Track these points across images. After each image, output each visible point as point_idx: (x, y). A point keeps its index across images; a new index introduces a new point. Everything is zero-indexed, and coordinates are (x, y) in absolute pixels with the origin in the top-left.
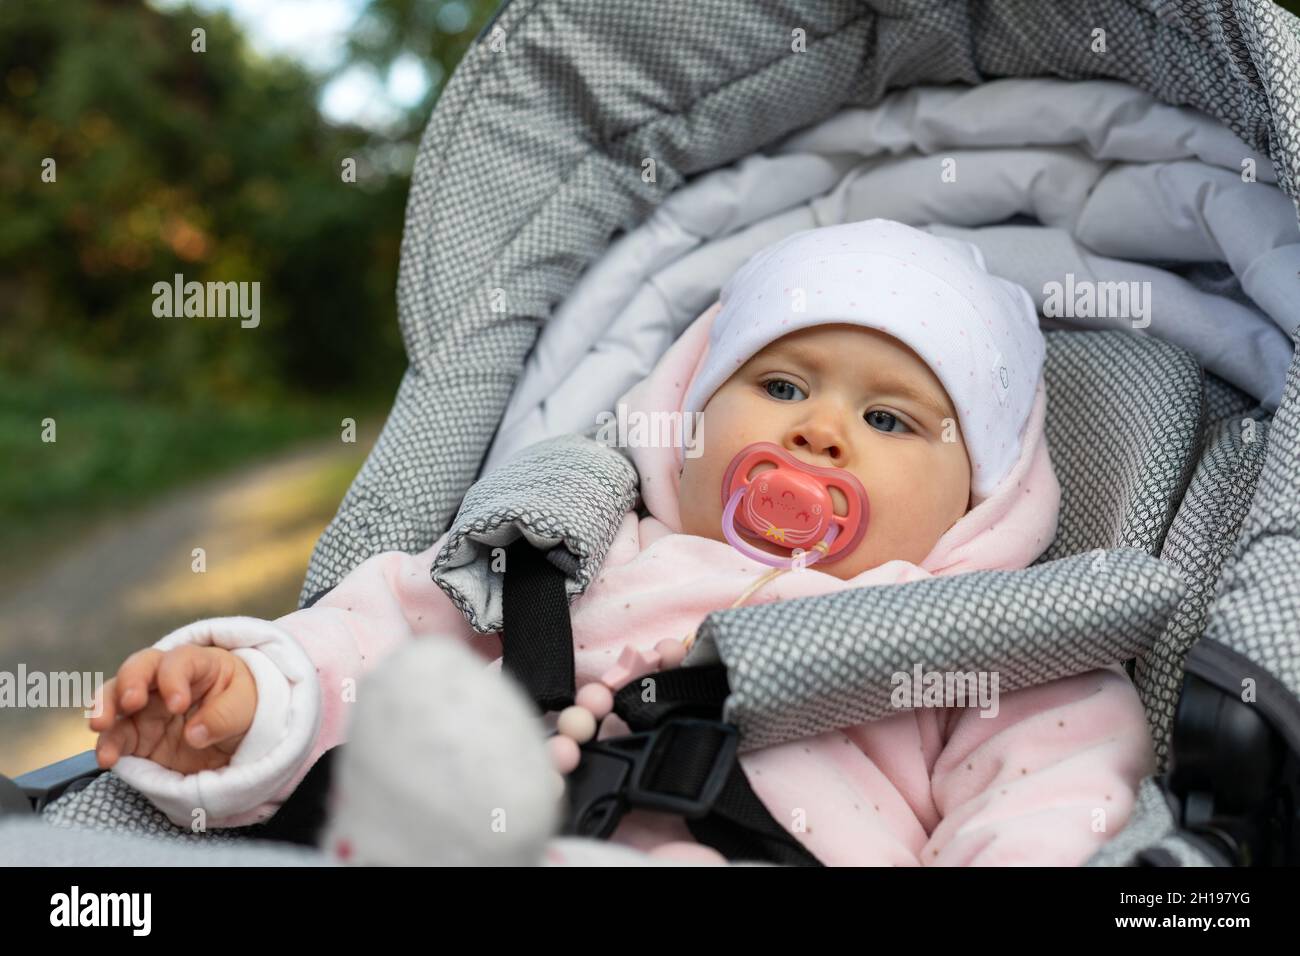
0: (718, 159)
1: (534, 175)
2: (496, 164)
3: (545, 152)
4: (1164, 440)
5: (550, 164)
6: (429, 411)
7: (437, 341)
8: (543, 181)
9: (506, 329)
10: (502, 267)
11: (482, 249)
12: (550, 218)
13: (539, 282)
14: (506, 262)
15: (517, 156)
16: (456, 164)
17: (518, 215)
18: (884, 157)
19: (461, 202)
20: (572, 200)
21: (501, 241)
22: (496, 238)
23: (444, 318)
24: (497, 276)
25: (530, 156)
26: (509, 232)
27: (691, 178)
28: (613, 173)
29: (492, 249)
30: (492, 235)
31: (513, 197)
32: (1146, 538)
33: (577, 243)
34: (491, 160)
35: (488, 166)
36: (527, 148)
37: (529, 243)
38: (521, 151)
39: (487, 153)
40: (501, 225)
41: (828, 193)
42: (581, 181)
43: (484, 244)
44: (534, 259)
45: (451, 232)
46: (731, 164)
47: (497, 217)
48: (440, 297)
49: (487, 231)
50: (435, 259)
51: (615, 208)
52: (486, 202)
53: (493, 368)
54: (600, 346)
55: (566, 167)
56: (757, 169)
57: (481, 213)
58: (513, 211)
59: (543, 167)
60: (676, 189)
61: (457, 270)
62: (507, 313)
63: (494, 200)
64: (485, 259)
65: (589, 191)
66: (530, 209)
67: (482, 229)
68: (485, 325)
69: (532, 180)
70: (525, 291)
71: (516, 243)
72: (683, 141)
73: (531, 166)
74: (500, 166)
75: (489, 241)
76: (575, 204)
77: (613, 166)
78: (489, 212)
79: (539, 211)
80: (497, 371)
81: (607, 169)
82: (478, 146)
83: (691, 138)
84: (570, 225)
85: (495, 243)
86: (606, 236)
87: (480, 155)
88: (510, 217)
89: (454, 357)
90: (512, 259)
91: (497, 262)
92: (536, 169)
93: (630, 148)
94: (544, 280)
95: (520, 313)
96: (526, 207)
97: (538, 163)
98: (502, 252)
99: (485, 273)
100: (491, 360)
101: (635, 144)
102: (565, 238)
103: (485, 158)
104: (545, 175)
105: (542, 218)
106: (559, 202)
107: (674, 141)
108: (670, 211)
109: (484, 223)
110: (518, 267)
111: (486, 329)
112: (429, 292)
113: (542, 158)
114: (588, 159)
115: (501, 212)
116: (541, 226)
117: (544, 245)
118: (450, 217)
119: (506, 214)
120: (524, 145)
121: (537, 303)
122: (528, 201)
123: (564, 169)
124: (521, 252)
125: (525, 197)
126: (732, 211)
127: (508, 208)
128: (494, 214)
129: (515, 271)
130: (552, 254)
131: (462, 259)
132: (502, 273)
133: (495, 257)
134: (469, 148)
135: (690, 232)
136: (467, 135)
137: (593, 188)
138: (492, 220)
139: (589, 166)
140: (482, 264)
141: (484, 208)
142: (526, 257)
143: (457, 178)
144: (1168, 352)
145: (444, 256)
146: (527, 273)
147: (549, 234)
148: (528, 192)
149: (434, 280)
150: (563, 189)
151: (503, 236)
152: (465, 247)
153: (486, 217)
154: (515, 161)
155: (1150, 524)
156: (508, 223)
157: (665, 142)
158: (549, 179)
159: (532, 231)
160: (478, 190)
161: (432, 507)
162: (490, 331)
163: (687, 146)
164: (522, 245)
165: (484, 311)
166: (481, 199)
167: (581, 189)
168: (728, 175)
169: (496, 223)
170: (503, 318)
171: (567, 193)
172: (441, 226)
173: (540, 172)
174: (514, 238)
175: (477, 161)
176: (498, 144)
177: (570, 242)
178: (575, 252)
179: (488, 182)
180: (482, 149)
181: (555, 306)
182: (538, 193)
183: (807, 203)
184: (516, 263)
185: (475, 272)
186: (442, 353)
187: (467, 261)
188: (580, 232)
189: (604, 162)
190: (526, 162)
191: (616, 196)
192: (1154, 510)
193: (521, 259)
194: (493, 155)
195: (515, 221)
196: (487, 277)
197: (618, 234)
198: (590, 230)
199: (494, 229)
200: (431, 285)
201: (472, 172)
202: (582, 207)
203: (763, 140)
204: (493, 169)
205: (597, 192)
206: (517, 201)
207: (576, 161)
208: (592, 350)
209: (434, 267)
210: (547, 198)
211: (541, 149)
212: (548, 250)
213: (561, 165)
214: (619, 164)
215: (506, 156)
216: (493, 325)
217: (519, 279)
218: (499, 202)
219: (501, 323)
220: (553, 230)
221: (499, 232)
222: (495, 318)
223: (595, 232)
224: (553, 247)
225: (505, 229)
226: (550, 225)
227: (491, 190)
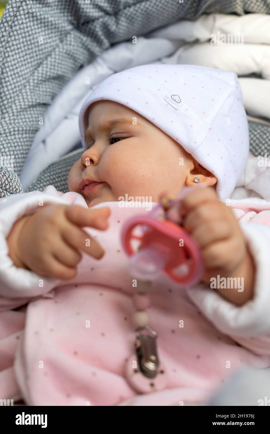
0: (126, 37)
1: (49, 38)
2: (34, 32)
3: (55, 28)
5: (57, 34)
8: (53, 41)
9: (35, 109)
10: (34, 80)
11: (26, 71)
12: (55, 58)
13: (48, 87)
14: (36, 78)
15: (43, 29)
16: (16, 31)
17: (42, 56)
18: (196, 43)
19: (18, 49)
20: (64, 51)
21: (34, 68)
22: (32, 66)
23: (8, 103)
24: (32, 84)
25: (48, 29)
26: (38, 64)
27: (113, 45)
28: (82, 40)
29: (30, 71)
30: (30, 65)
31: (40, 48)
33: (66, 71)
34: (32, 30)
35: (30, 33)
36: (48, 26)
37: (45, 70)
38: (45, 27)
39: (30, 26)
40: (34, 61)
41: (170, 55)
42: (69, 42)
43: (26, 69)
44: (48, 77)
45: (13, 63)
46: (129, 40)
47: (33, 57)
48: (7, 93)
49: (28, 63)
50: (5, 75)
51: (82, 56)
52: (28, 49)
53: (30, 127)
54: (69, 116)
55: (63, 35)
57: (26, 54)
58: (40, 54)
59: (53, 35)
60: (107, 49)
61: (15, 81)
62: (36, 102)
63: (32, 49)
64: (27, 76)
65: (72, 47)
66: (47, 54)
67: (26, 62)
68: (27, 107)
69: (48, 41)
70: (43, 91)
71: (40, 69)
72: (113, 28)
73: (48, 34)
74: (36, 33)
75: (29, 68)
76: (66, 53)
77: (82, 37)
78: (29, 54)
79: (50, 55)
80: (32, 129)
81: (79, 38)
82: (26, 23)
83: (117, 27)
84: (63, 62)
85: (31, 69)
86: (77, 68)
87: (27, 27)
88: (38, 57)
89: (12, 121)
90: (38, 77)
91: (32, 78)
92: (50, 35)
93: (90, 29)
94: (51, 87)
95: (41, 102)
96: (45, 53)
97: (52, 33)
98: (34, 73)
99: (26, 82)
100: (28, 123)
101: (93, 27)
102: (61, 68)
103: (29, 29)
104: (54, 39)
105: (51, 58)
106: (59, 52)
107: (110, 27)
108: (104, 60)
109: (27, 59)
110: (41, 80)
111: (26, 108)
113: (53, 31)
114: (72, 32)
115: (35, 54)
116: (51, 62)
117: (52, 71)
118: (13, 56)
119: (37, 55)
120: (46, 24)
121: (48, 97)
122: (46, 50)
123: (62, 36)
124: (42, 74)
125: (45, 48)
127: (38, 53)
128: (31, 55)
129: (40, 82)
130: (55, 75)
131: (17, 75)
132: (33, 82)
133: (31, 75)
134: (22, 23)
135: (110, 68)
136: (22, 18)
137: (74, 46)
138: (30, 58)
139: (72, 36)
140: (26, 78)
141: (28, 52)
142: (44, 76)
143: (17, 38)
145: (9, 74)
146: (44, 83)
147: (54, 66)
148: (46, 46)
149: (4, 85)
150: (61, 45)
151: (35, 66)
152: (19, 70)
153: (28, 56)
154: (42, 31)
156: (37, 60)
157: (106, 28)
158: (55, 41)
159: (47, 64)
160: (25, 43)
162: (28, 109)
163: (115, 30)
164: (42, 70)
165: (26, 100)
166: (26, 48)
167: (68, 46)
168: (128, 45)
169: (32, 59)
170: (34, 104)
171: (63, 48)
172: (8, 59)
173: (52, 37)
174: (39, 67)
175: (26, 30)
176: (35, 22)
177: (63, 70)
178: (65, 75)
179: (30, 40)
180: (28, 24)
181: (53, 97)
182: (51, 47)
183: (160, 60)
184: (40, 78)
185: (22, 82)
187: (19, 76)
188: (68, 66)
189: (78, 34)
190: (47, 32)
191: (82, 50)
193: (42, 77)
194: (33, 28)
195: (40, 59)
196: (27, 84)
197: (81, 67)
198: (71, 65)
199: (31, 62)
201: (23, 35)
202: (69, 54)
203: (146, 30)
204: (32, 34)
205: (75, 48)
206: (42, 50)
207: (67, 33)
208: (66, 118)
209: (4, 78)
210: (54, 49)
211: (53, 27)
212: (54, 73)
213: (61, 35)
214: (84, 35)
215: (38, 28)
216: (30, 107)
217: (41, 86)
218: (34, 50)
219: (33, 106)
220: (56, 64)
221: (33, 64)
222: (31, 104)
223: (73, 66)
224: (56, 72)
225: (36, 62)
226: (55, 62)
227: (31, 44)
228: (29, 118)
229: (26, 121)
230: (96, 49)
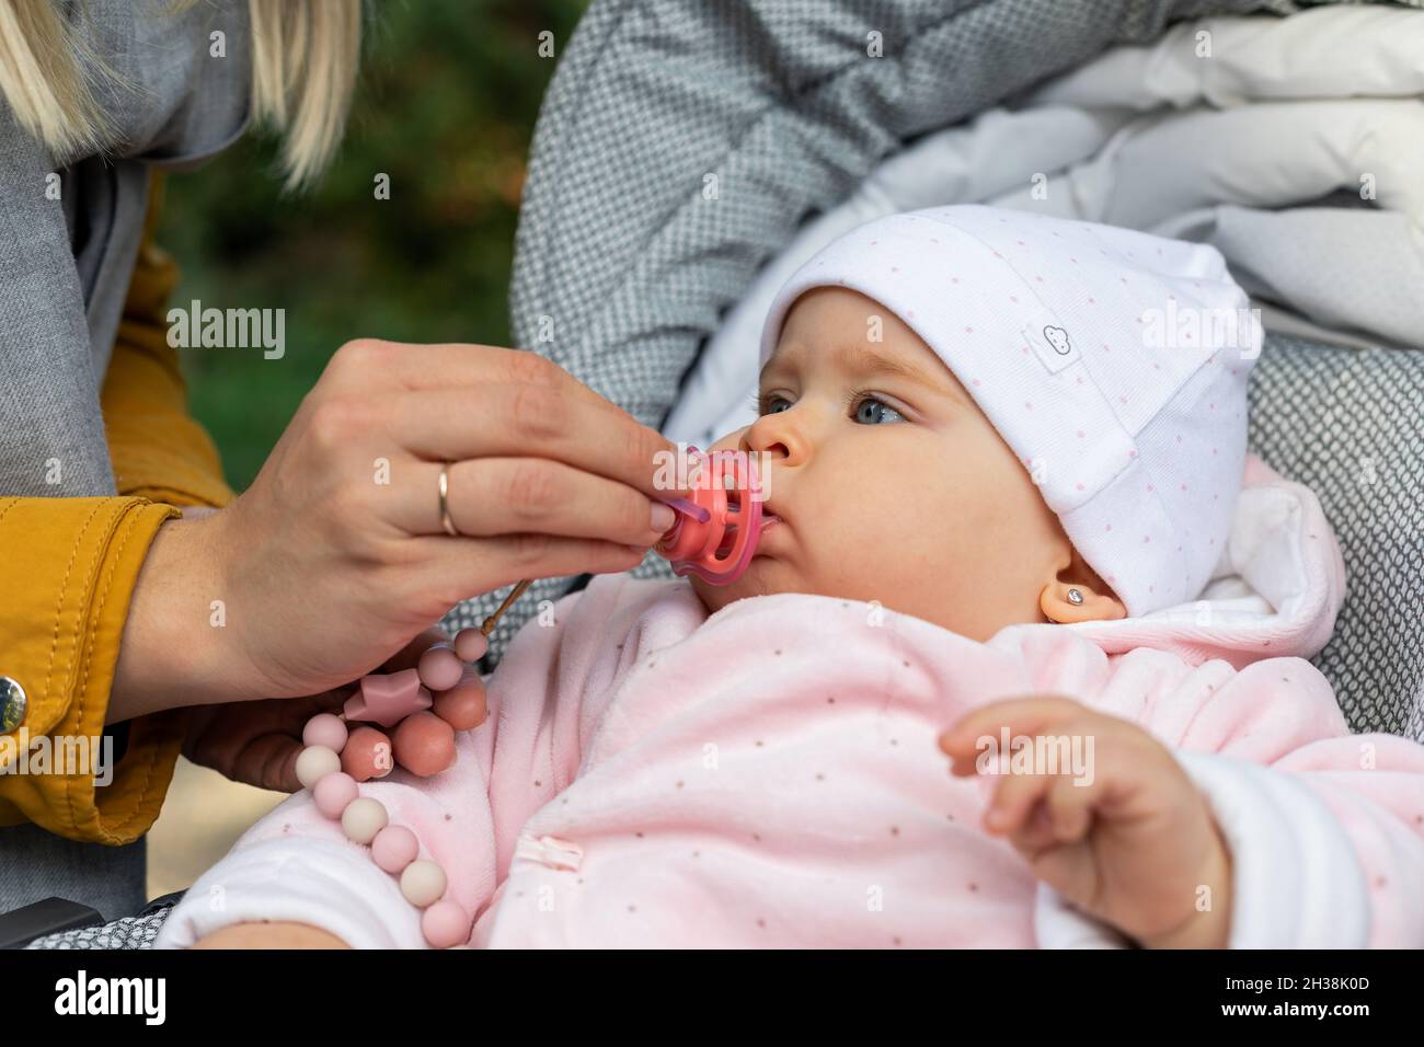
0: (944, 114)
1: (693, 141)
2: (641, 128)
3: (708, 111)
5: (716, 127)
8: (705, 149)
9: (652, 344)
10: (649, 262)
11: (623, 240)
13: (701, 281)
14: (654, 255)
15: (671, 116)
16: (589, 129)
17: (672, 194)
18: (1164, 111)
19: (595, 180)
20: (744, 173)
21: (648, 228)
22: (642, 224)
24: (642, 274)
25: (687, 117)
26: (660, 216)
27: (910, 141)
28: (801, 136)
29: (637, 239)
30: (636, 221)
31: (665, 171)
33: (750, 229)
34: (634, 124)
35: (631, 132)
36: (684, 107)
37: (685, 231)
38: (675, 110)
39: (630, 114)
40: (649, 208)
41: (1089, 158)
42: (757, 148)
43: (625, 232)
44: (692, 252)
45: (581, 219)
46: (964, 122)
47: (644, 198)
48: (565, 303)
49: (630, 216)
50: (559, 254)
51: (805, 182)
52: (628, 178)
55: (738, 129)
56: (996, 128)
57: (622, 193)
58: (665, 190)
59: (705, 130)
60: (888, 156)
61: (589, 268)
62: (653, 324)
63: (638, 175)
64: (626, 252)
65: (767, 160)
66: (687, 186)
67: (623, 213)
68: (623, 338)
69: (690, 148)
70: (680, 293)
71: (669, 231)
72: (894, 92)
73: (689, 130)
74: (648, 131)
75: (632, 229)
76: (748, 178)
77: (801, 126)
78: (632, 191)
79: (700, 188)
80: (638, 399)
81: (793, 130)
82: (617, 106)
83: (905, 89)
84: (741, 206)
85: (640, 231)
86: (794, 219)
87: (620, 117)
88: (661, 197)
90: (662, 252)
91: (642, 257)
92: (696, 133)
93: (824, 102)
94: (706, 278)
95: (671, 322)
96: (683, 184)
97: (699, 125)
98: (649, 242)
99: (626, 270)
100: (629, 385)
101: (830, 98)
102: (735, 222)
103: (627, 121)
104: (708, 141)
105: (704, 197)
106: (728, 176)
107: (882, 93)
108: (884, 187)
109: (625, 205)
110: (671, 262)
111: (625, 344)
112: (550, 297)
113: (704, 119)
114: (768, 118)
115: (648, 190)
116: (701, 207)
117: (706, 233)
118: (580, 200)
119: (655, 193)
120: (679, 103)
121: (696, 309)
122: (685, 176)
123: (735, 132)
124: (675, 243)
125: (680, 171)
126: (963, 184)
127: (658, 185)
128: (639, 193)
129: (667, 267)
130: (716, 245)
131: (594, 253)
132: (648, 270)
133: (640, 249)
134: (606, 108)
136: (602, 94)
137: (773, 156)
138: (636, 202)
139: (769, 128)
140: (623, 260)
141: (626, 186)
142: (681, 248)
143: (590, 148)
145: (570, 250)
146: (682, 269)
147: (712, 217)
148: (685, 163)
149: (557, 282)
150: (732, 157)
151: (651, 221)
152: (599, 237)
153: (629, 198)
154: (667, 124)
156: (658, 204)
157: (870, 95)
158: (714, 146)
159: (689, 214)
160: (618, 163)
162: (630, 346)
163: (900, 99)
164: (676, 233)
165: (622, 320)
166: (621, 174)
167: (756, 158)
168: (959, 136)
169: (642, 205)
170: (648, 329)
171: (739, 164)
172: (567, 211)
173: (701, 138)
174: (666, 223)
175: (617, 125)
176: (645, 102)
177: (741, 227)
178: (750, 240)
179: (631, 152)
180: (624, 109)
181: (725, 310)
182: (699, 164)
183: (1065, 170)
184: (668, 256)
185: (613, 270)
187: (601, 256)
188: (756, 214)
189: (789, 120)
190: (683, 125)
191: (805, 165)
193: (675, 251)
194: (638, 116)
195: (667, 201)
196: (628, 275)
197: (811, 215)
198: (770, 211)
199: (639, 213)
200: (553, 288)
201: (610, 140)
202: (758, 182)
203: (1004, 90)
204: (638, 135)
205: (779, 161)
206: (671, 176)
207: (750, 122)
209: (557, 264)
210: (711, 170)
211: (702, 108)
212: (711, 239)
213: (730, 127)
214: (809, 123)
215: (655, 117)
216: (634, 338)
217: (672, 277)
218: (645, 178)
219: (645, 336)
220: (719, 213)
221: (646, 217)
222: (636, 330)
223: (777, 213)
224: (717, 235)
225: (654, 212)
227: (635, 162)
228: (631, 371)
230: (852, 160)
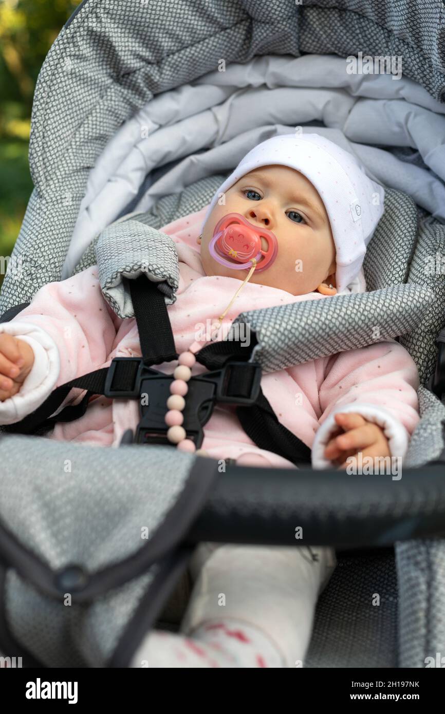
0: (170, 86)
1: (89, 95)
2: (73, 90)
3: (95, 84)
4: (403, 236)
5: (96, 90)
6: (50, 216)
7: (49, 180)
8: (93, 98)
9: (79, 174)
10: (76, 142)
11: (67, 133)
12: (96, 116)
13: (89, 149)
14: (78, 139)
15: (82, 86)
16: (55, 90)
17: (82, 116)
18: (248, 88)
19: (58, 110)
20: (106, 108)
21: (74, 129)
22: (73, 128)
23: (52, 169)
24: (74, 147)
25: (88, 86)
26: (78, 124)
27: (156, 96)
28: (123, 93)
29: (72, 133)
30: (71, 126)
31: (80, 106)
32: (400, 279)
33: (108, 129)
34: (71, 88)
35: (70, 91)
36: (87, 82)
37: (87, 130)
38: (84, 83)
39: (69, 85)
40: (75, 121)
41: (222, 103)
42: (109, 98)
43: (68, 131)
44: (90, 138)
45: (54, 125)
46: (174, 89)
48: (50, 158)
49: (69, 124)
50: (47, 139)
51: (123, 112)
52: (69, 109)
53: (76, 194)
54: (113, 178)
55: (103, 91)
56: (188, 92)
57: (67, 115)
58: (80, 114)
59: (93, 91)
60: (150, 101)
61: (57, 145)
62: (80, 166)
63: (72, 109)
64: (69, 138)
65: (113, 103)
66: (87, 112)
67: (67, 123)
68: (71, 172)
69: (88, 98)
70: (86, 154)
71: (82, 129)
72: (157, 78)
73: (88, 91)
74: (75, 91)
75: (70, 129)
76: (107, 110)
78: (70, 114)
79: (91, 113)
80: (78, 195)
82: (65, 81)
83: (160, 77)
84: (105, 120)
85: (72, 130)
86: (119, 125)
87: (66, 86)
88: (79, 117)
89: (58, 189)
90: (80, 138)
91: (74, 140)
92: (90, 92)
93: (131, 81)
94: (93, 148)
95: (85, 165)
97: (91, 89)
98: (75, 134)
99: (69, 146)
100: (74, 189)
101: (134, 79)
102: (103, 127)
103: (68, 87)
104: (94, 95)
105: (93, 117)
106: (100, 109)
107: (152, 78)
108: (148, 113)
109: (68, 120)
110: (83, 142)
111: (71, 174)
112: (44, 156)
113: (93, 87)
114: (112, 86)
115: (75, 114)
116: (92, 121)
117: (94, 131)
118: (53, 118)
120: (85, 80)
121: (91, 160)
122: (87, 108)
123: (102, 92)
124: (84, 134)
125: (85, 106)
126: (177, 113)
127: (78, 112)
128: (72, 115)
129: (81, 144)
130: (97, 135)
131: (59, 139)
132: (76, 145)
133: (72, 137)
134: (61, 82)
135: (155, 123)
136: (60, 77)
137: (115, 101)
138: (71, 119)
139: (113, 90)
140: (67, 141)
141: (68, 113)
142: (86, 137)
143: (56, 98)
144: (401, 196)
145: (51, 137)
146: (86, 145)
147: (96, 125)
148: (87, 104)
149: (47, 150)
150: (101, 102)
151: (76, 126)
152: (60, 133)
153: (69, 117)
154: (81, 88)
155: (401, 273)
156: (78, 119)
157: (148, 79)
158: (95, 97)
159: (88, 123)
160: (65, 103)
161: (57, 264)
162: (73, 175)
163: (158, 81)
164: (84, 131)
165: (70, 165)
166: (66, 108)
167: (109, 102)
168: (173, 94)
169: (73, 120)
170: (78, 168)
171: (104, 104)
172: (49, 122)
173: (92, 94)
174: (80, 127)
175: (65, 89)
176: (74, 80)
177: (105, 129)
178: (107, 133)
179: (70, 99)
180: (67, 82)
181: (96, 157)
182: (91, 104)
183: (209, 109)
184: (82, 140)
185: (65, 145)
186: (52, 186)
187: (61, 139)
188: (110, 124)
189: (119, 88)
190: (86, 89)
191: (124, 105)
192: (402, 267)
193: (84, 138)
194: (72, 86)
195: (81, 118)
196: (69, 147)
197: (124, 122)
198: (113, 122)
199: (72, 123)
200: (45, 152)
201: (63, 94)
202: (110, 111)
203: (192, 78)
204: (72, 93)
205: (117, 103)
206: (82, 109)
207: (107, 88)
208: (109, 181)
209: (47, 143)
210: (95, 106)
211: (93, 82)
212: (96, 133)
213: (101, 90)
214: (124, 88)
215: (77, 86)
216: (74, 171)
217: (83, 148)
218: (74, 110)
219: (78, 171)
220: (98, 123)
221: (74, 124)
222: (75, 168)
223: (115, 123)
224: (98, 131)
225: (77, 123)
226: (96, 120)
227: (71, 103)
228: (74, 184)
229: (71, 188)
230: (138, 102)
